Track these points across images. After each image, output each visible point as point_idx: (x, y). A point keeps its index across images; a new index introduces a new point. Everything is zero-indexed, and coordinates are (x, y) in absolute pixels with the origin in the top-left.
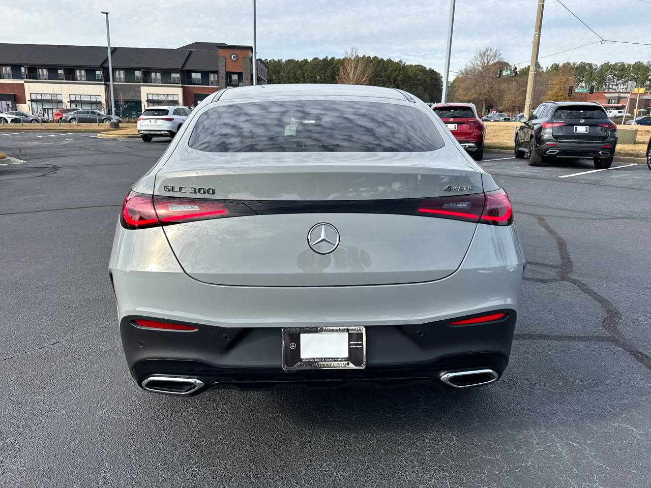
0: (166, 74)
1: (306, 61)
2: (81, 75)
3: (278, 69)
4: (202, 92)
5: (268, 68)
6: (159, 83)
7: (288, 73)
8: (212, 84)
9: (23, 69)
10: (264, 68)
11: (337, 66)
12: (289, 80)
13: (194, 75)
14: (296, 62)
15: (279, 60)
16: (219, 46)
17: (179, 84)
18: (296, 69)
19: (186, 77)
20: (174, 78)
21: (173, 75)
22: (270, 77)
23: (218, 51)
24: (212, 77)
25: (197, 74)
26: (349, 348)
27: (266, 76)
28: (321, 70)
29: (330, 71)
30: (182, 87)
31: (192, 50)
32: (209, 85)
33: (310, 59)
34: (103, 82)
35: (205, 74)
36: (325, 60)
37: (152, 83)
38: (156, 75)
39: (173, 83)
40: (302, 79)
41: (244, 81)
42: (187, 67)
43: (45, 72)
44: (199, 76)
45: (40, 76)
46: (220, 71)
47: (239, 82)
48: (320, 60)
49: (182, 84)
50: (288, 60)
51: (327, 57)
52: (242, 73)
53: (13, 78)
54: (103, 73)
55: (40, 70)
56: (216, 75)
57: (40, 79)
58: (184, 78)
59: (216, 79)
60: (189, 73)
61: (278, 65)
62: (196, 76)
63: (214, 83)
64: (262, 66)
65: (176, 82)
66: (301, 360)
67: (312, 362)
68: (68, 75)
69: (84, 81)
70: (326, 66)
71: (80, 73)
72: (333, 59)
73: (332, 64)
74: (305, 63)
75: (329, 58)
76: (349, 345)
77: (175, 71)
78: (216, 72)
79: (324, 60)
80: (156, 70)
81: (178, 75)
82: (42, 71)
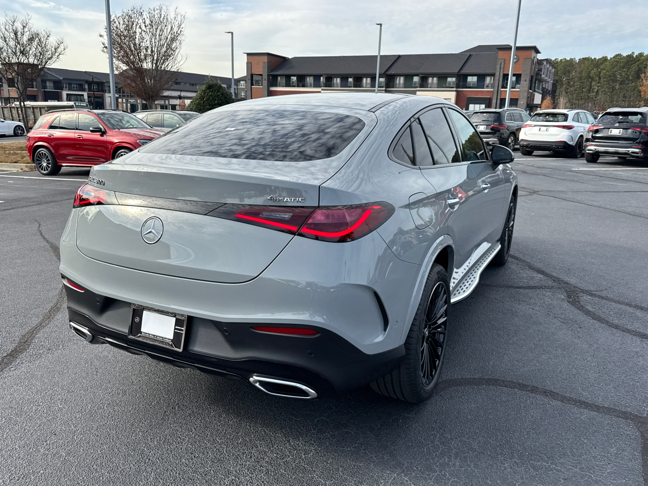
0: (442, 78)
1: (605, 59)
2: (366, 83)
3: (568, 68)
4: (476, 95)
5: (555, 68)
6: (434, 88)
7: (581, 72)
8: (487, 87)
9: (322, 78)
10: (551, 68)
11: (644, 63)
12: (581, 80)
13: (470, 79)
14: (592, 60)
15: (571, 59)
16: (500, 48)
17: (453, 88)
18: (590, 68)
19: (461, 81)
20: (450, 83)
21: (449, 79)
22: (557, 78)
23: (498, 53)
24: (488, 80)
25: (474, 77)
26: (174, 332)
27: (552, 76)
28: (623, 68)
29: (634, 68)
30: (456, 91)
31: (472, 53)
32: (483, 88)
33: (610, 56)
34: (384, 89)
35: (481, 77)
36: (630, 57)
37: (427, 87)
38: (433, 80)
39: (449, 87)
40: (597, 79)
41: (521, 83)
42: (464, 71)
43: (339, 80)
44: (475, 79)
45: (334, 84)
46: (497, 74)
47: (516, 84)
48: (623, 57)
49: (456, 88)
50: (583, 58)
51: (633, 53)
52: (521, 74)
53: (314, 87)
54: (385, 80)
55: (335, 79)
56: (493, 78)
57: (334, 87)
58: (459, 81)
59: (492, 82)
60: (466, 76)
61: (569, 64)
62: (472, 80)
63: (490, 86)
64: (548, 66)
65: (451, 86)
66: (141, 333)
67: (148, 336)
68: (356, 83)
69: (368, 87)
70: (630, 63)
71: (366, 80)
72: (641, 55)
73: (639, 61)
74: (603, 61)
75: (636, 54)
76: (175, 329)
77: (451, 75)
78: (493, 75)
79: (628, 56)
80: (433, 75)
81: (454, 79)
82: (336, 80)
